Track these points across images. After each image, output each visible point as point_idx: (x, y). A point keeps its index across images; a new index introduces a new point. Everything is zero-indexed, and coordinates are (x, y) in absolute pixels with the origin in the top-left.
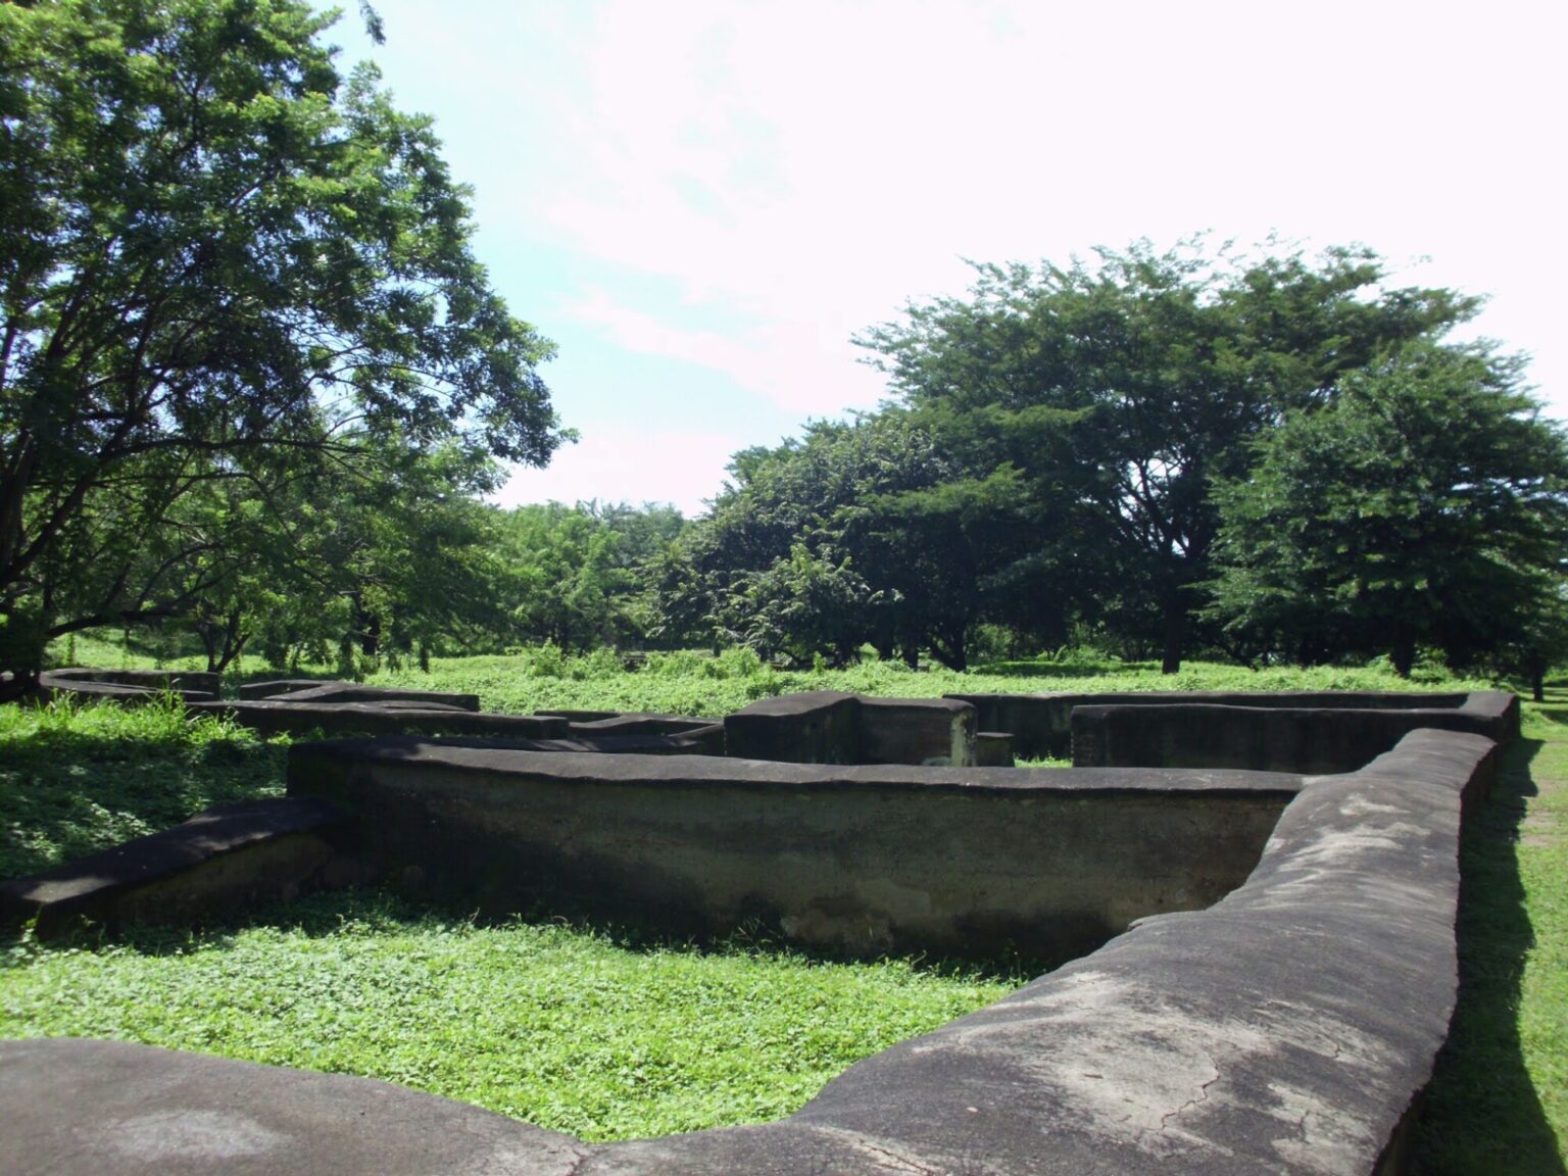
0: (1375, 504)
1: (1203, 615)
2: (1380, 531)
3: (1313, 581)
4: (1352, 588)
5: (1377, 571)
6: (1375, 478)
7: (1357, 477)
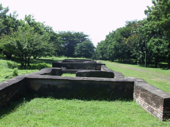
0: (85, 49)
1: (73, 55)
2: (85, 51)
3: (81, 53)
4: (83, 54)
5: (84, 53)
6: (84, 48)
7: (83, 47)
